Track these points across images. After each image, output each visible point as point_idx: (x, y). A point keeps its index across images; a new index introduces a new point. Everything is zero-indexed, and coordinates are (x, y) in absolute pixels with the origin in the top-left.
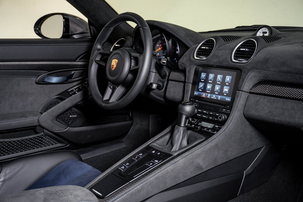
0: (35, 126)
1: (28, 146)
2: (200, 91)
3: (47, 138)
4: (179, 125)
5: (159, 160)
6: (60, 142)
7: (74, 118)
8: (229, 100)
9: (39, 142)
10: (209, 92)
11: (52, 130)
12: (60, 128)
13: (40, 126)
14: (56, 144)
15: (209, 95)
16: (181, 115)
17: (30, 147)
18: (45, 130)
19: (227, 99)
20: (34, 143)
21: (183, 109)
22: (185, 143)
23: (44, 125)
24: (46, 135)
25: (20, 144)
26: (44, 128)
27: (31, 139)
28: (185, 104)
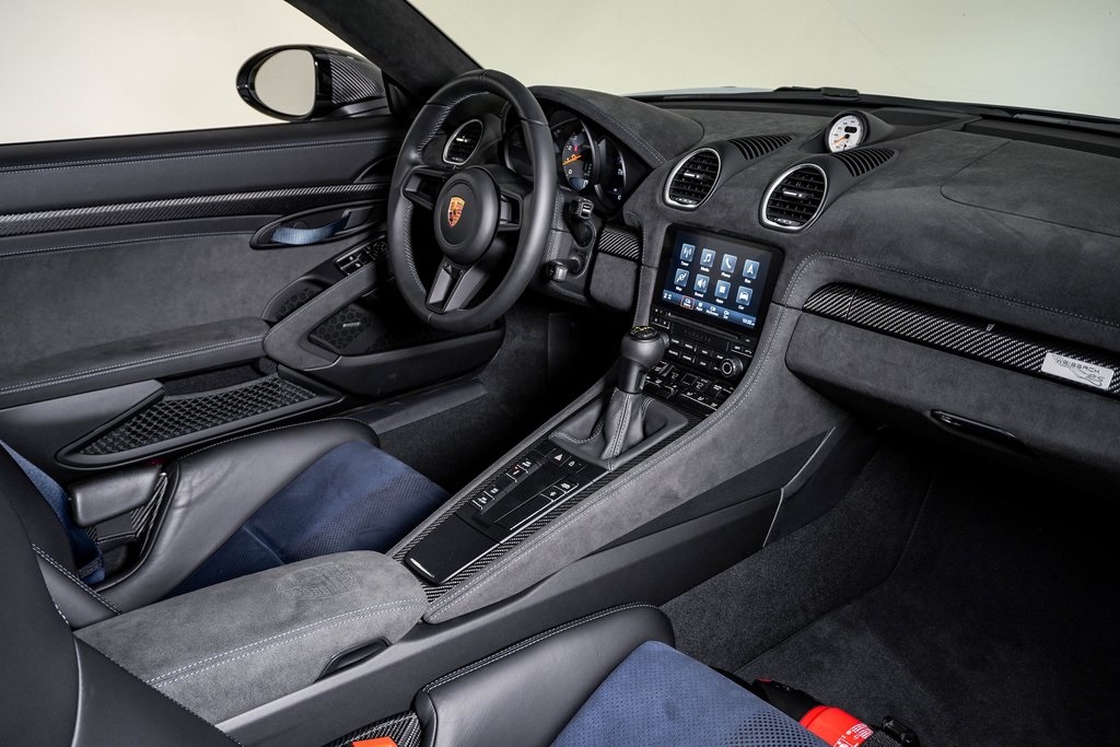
0: (257, 359)
1: (242, 408)
2: (678, 292)
3: (289, 385)
4: (624, 389)
5: (571, 483)
6: (320, 392)
7: (353, 329)
8: (749, 322)
9: (267, 396)
10: (702, 296)
11: (300, 367)
12: (317, 362)
13: (268, 357)
14: (311, 397)
15: (700, 304)
16: (628, 365)
17: (246, 409)
18: (280, 367)
19: (745, 321)
20: (256, 400)
21: (633, 351)
22: (637, 432)
23: (277, 354)
24: (284, 377)
25: (220, 404)
26: (278, 362)
27: (246, 390)
28: (637, 338)
